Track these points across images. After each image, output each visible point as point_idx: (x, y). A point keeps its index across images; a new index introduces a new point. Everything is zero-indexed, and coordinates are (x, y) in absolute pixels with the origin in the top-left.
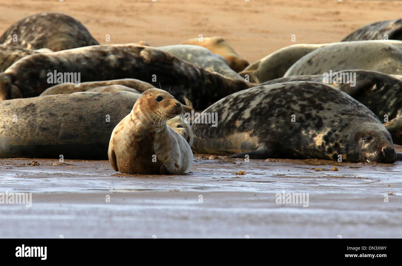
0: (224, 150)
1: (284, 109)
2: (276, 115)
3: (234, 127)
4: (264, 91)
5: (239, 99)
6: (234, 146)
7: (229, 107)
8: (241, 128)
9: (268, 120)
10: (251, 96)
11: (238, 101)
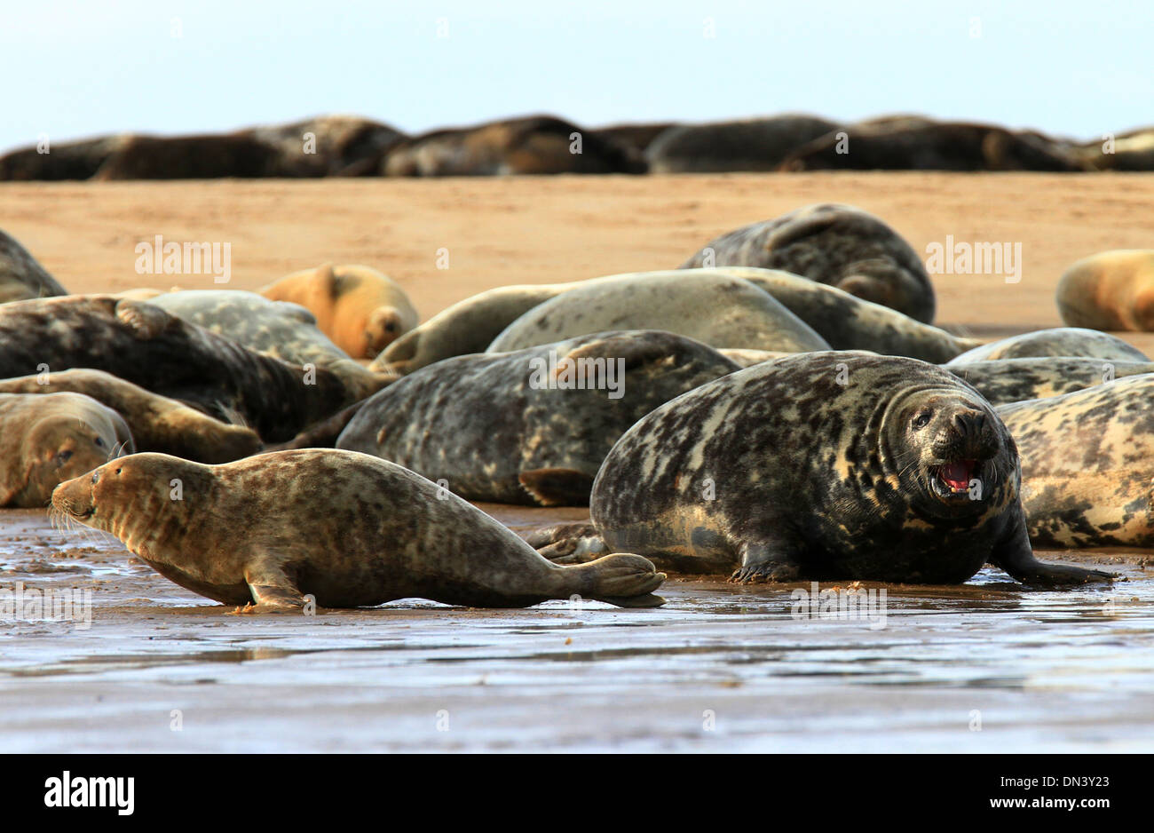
0: (657, 549)
1: (769, 428)
2: (753, 447)
3: (674, 492)
4: (730, 388)
5: (677, 419)
6: (678, 537)
7: (656, 443)
8: (689, 493)
9: (738, 463)
10: (702, 404)
11: (675, 426)
